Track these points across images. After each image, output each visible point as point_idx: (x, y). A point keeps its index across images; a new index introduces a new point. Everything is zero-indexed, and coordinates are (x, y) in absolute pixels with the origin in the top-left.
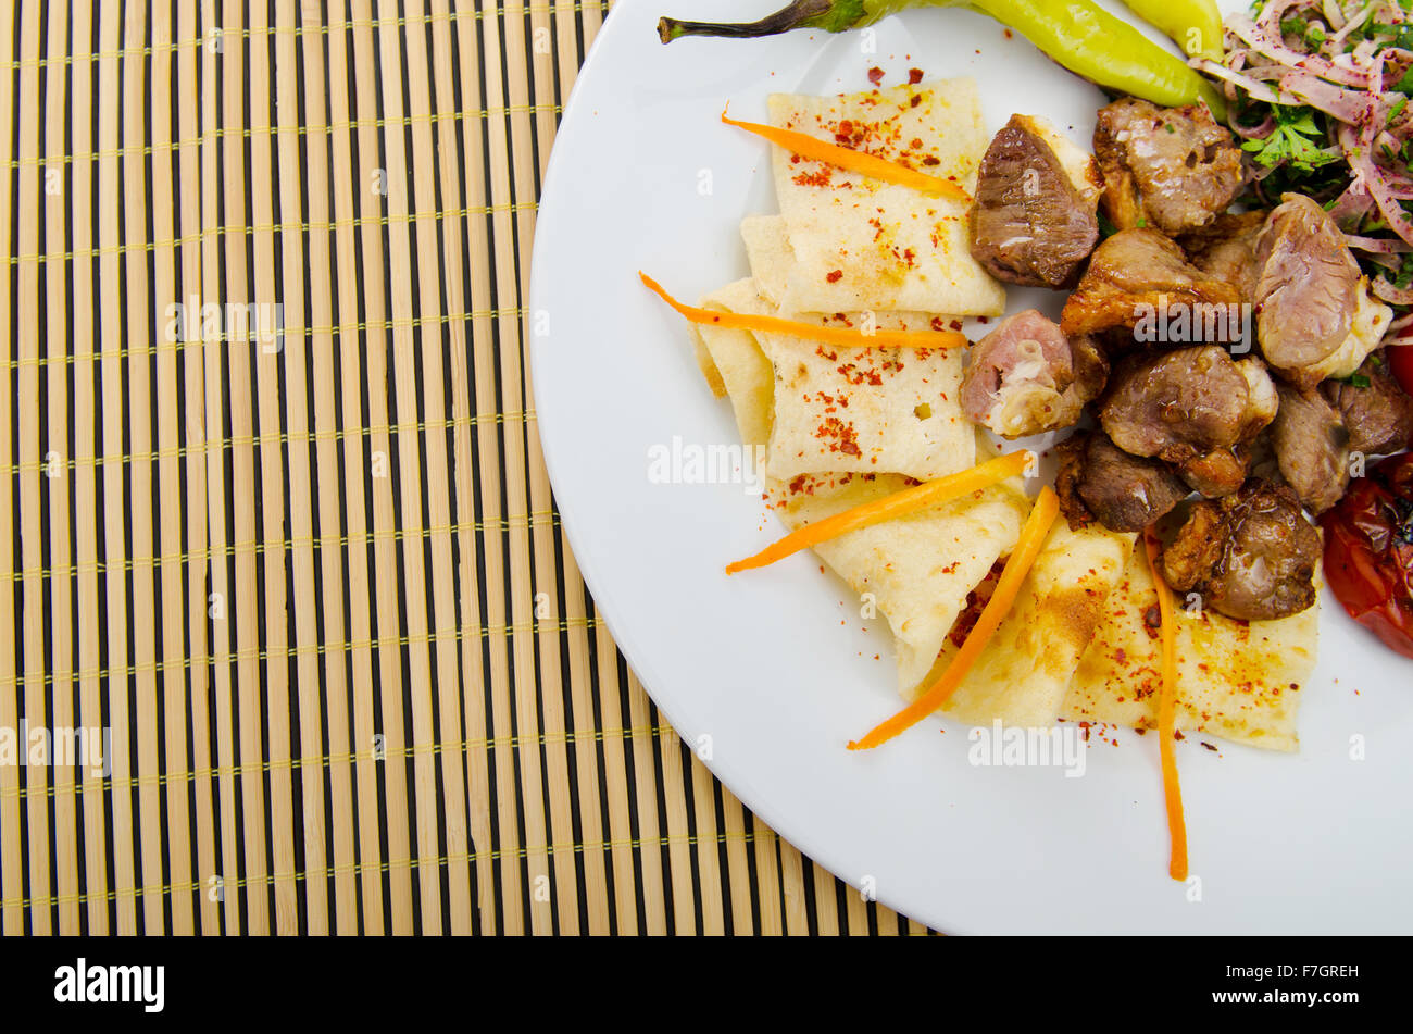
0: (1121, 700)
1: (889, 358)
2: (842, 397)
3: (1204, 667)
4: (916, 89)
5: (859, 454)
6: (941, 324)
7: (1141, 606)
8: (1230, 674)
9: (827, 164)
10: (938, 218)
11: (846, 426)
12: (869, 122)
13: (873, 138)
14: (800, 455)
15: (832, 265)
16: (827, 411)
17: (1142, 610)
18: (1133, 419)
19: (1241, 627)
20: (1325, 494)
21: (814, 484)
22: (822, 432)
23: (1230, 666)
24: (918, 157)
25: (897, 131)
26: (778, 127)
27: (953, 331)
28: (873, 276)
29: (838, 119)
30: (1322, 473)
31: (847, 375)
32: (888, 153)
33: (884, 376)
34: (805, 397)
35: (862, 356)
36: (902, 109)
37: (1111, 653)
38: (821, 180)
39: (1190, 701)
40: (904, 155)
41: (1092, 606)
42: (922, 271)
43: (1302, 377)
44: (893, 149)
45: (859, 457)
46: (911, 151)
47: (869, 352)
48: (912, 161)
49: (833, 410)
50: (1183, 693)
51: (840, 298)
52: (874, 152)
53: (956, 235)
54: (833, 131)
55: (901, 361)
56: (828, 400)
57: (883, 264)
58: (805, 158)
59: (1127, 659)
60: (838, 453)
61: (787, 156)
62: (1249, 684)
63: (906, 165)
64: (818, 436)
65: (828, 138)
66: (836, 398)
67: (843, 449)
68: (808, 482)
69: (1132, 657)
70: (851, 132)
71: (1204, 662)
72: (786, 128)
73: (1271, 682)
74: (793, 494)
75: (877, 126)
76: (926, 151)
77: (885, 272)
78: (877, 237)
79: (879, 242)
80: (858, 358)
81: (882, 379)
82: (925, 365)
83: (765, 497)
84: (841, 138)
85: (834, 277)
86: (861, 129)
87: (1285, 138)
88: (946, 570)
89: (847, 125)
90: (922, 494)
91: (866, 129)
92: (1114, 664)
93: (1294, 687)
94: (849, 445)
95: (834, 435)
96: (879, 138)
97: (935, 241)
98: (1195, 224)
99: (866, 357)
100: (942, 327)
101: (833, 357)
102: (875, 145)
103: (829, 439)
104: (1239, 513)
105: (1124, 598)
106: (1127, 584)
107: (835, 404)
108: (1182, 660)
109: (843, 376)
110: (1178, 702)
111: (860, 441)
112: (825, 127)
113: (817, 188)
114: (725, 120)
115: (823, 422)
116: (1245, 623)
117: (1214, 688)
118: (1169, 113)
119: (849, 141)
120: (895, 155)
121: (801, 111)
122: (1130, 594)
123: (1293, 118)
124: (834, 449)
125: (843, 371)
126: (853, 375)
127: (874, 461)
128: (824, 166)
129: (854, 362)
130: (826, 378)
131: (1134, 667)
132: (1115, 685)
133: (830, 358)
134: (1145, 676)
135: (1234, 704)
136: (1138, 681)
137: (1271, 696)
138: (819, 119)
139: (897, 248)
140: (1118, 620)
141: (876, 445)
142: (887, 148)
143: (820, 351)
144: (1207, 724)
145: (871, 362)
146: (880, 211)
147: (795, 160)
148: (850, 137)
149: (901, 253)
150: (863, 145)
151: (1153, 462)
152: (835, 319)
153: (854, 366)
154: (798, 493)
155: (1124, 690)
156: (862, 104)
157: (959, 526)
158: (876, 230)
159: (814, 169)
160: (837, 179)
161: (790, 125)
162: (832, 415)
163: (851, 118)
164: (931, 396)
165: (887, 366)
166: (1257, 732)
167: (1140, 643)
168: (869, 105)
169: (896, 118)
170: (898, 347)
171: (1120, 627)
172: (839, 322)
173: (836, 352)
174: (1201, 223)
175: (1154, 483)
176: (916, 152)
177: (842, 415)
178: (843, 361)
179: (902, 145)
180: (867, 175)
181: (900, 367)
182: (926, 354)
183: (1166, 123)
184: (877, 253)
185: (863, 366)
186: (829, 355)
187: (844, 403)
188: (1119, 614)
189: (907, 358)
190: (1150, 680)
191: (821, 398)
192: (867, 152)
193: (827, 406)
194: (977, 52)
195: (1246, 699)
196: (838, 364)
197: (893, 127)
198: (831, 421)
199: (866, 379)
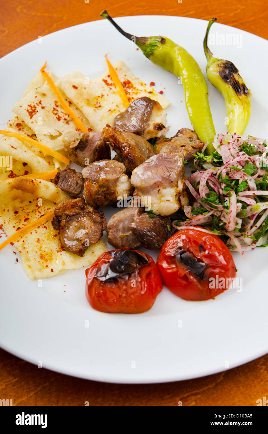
0: (14, 227)
1: (68, 119)
2: (44, 107)
3: (39, 240)
4: (155, 92)
5: (31, 118)
8: (42, 250)
9: (114, 83)
10: (117, 109)
11: (36, 110)
12: (134, 86)
14: (21, 107)
15: (78, 86)
16: (37, 104)
19: (61, 248)
22: (30, 106)
25: (138, 93)
26: (113, 66)
28: (84, 97)
29: (130, 79)
31: (54, 110)
32: (129, 94)
33: (62, 120)
34: (36, 96)
35: (63, 113)
36: (145, 91)
37: (26, 217)
38: (108, 84)
39: (25, 241)
42: (97, 110)
49: (38, 105)
50: (26, 237)
51: (71, 94)
52: (127, 92)
54: (125, 80)
55: (69, 122)
56: (40, 103)
57: (91, 100)
58: (111, 78)
59: (27, 221)
60: (27, 113)
61: (108, 73)
62: (44, 257)
64: (28, 106)
65: (122, 80)
66: (43, 105)
67: (29, 113)
72: (115, 69)
73: (48, 263)
74: (15, 125)
75: (135, 88)
77: (89, 101)
78: (98, 97)
79: (96, 97)
80: (62, 112)
81: (61, 121)
83: (10, 120)
84: (125, 83)
85: (75, 87)
86: (131, 86)
89: (129, 82)
91: (132, 87)
92: (24, 219)
93: (52, 271)
94: (31, 114)
95: (31, 109)
96: (132, 90)
97: (109, 111)
99: (64, 114)
102: (129, 91)
103: (29, 108)
107: (40, 106)
108: (36, 232)
110: (23, 238)
111: (35, 116)
112: (124, 78)
113: (105, 84)
114: (106, 56)
115: (33, 104)
116: (63, 250)
117: (34, 246)
119: (125, 86)
120: (130, 96)
121: (123, 70)
123: (216, 157)
124: (28, 111)
126: (56, 112)
127: (32, 122)
130: (49, 103)
131: (26, 223)
132: (17, 223)
133: (56, 105)
135: (34, 256)
137: (44, 265)
138: (125, 76)
139: (100, 103)
141: (37, 120)
142: (131, 94)
143: (56, 102)
145: (63, 116)
146: (107, 95)
147: (109, 76)
148: (127, 85)
152: (68, 102)
153: (58, 111)
154: (17, 126)
155: (17, 225)
156: (139, 83)
158: (100, 96)
159: (109, 81)
160: (111, 87)
162: (36, 106)
163: (131, 82)
165: (65, 120)
166: (30, 267)
169: (141, 91)
170: (73, 120)
173: (59, 106)
177: (39, 108)
178: (58, 109)
181: (67, 123)
184: (93, 97)
185: (61, 115)
186: (57, 105)
189: (71, 124)
191: (39, 101)
193: (38, 103)
194: (181, 101)
195: (38, 259)
196: (55, 107)
197: (138, 92)
198: (35, 106)
199: (57, 116)
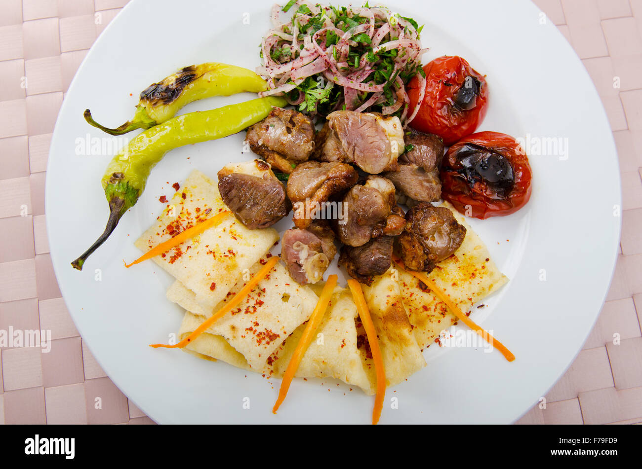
0: (439, 321)
1: (258, 291)
2: (254, 323)
3: (454, 284)
4: (181, 191)
5: (278, 336)
6: (264, 260)
7: (415, 286)
8: (464, 277)
9: (175, 247)
10: (228, 229)
11: (265, 331)
12: (176, 218)
13: (182, 222)
14: (260, 356)
15: (208, 284)
16: (254, 333)
17: (417, 287)
18: (352, 234)
19: (453, 258)
20: (435, 193)
21: (275, 355)
22: (259, 342)
23: (461, 274)
24: (203, 214)
25: (187, 212)
26: (147, 252)
27: (270, 258)
28: (225, 272)
29: (165, 227)
30: (427, 188)
31: (250, 312)
32: (192, 222)
33: (262, 299)
34: (242, 336)
35: (248, 300)
36: (182, 203)
37: (422, 310)
38: (179, 254)
39: (460, 300)
40: (197, 218)
41: (399, 308)
42: (240, 253)
43: (390, 167)
44: (192, 219)
45: (279, 337)
46: (198, 214)
47: (249, 296)
48: (202, 217)
49: (256, 331)
50: (455, 300)
51: (222, 290)
52: (187, 227)
53: (239, 229)
54: (167, 233)
55: (262, 288)
56: (251, 329)
57: (225, 264)
58: (167, 252)
59: (428, 307)
60: (271, 343)
61: (160, 258)
62: (473, 274)
63: (201, 221)
64: (259, 344)
65: (169, 237)
66: (252, 325)
67: (271, 340)
68: (272, 357)
69: (429, 305)
70: (173, 227)
71: (452, 283)
72: (150, 249)
73: (479, 267)
74: (272, 365)
75: (179, 217)
76: (203, 209)
77: (228, 267)
78: (215, 257)
79: (217, 259)
80: (248, 302)
82: (272, 280)
83: (264, 376)
84: (171, 233)
85: (213, 287)
86: (175, 223)
87: (310, 95)
88: (342, 346)
89: (169, 227)
90: (311, 326)
91: (177, 222)
92: (426, 312)
93: (487, 260)
94: (273, 337)
95: (264, 338)
96: (183, 220)
97: (235, 238)
98: (310, 150)
99: (250, 299)
100: (265, 261)
101: (239, 310)
102: (185, 224)
103: (264, 342)
104: (415, 227)
105: (408, 289)
106: (404, 283)
107: (254, 328)
108: (445, 290)
109: (249, 313)
110: (457, 304)
111: (275, 331)
112: (163, 234)
113: (180, 258)
114: (128, 266)
115: (256, 338)
116: (453, 255)
117: (463, 288)
118: (268, 120)
119: (176, 231)
120: (195, 221)
121: (150, 238)
122: (408, 285)
123: (307, 85)
124: (268, 343)
125: (247, 312)
126: (251, 310)
127: (285, 333)
128: (175, 248)
129: (248, 305)
130: (243, 321)
131: (433, 308)
132: (433, 319)
133: (239, 312)
134: (439, 306)
135: (474, 286)
136: (439, 310)
137: (483, 271)
138: (158, 234)
139: (225, 253)
140: (413, 297)
141: (281, 327)
142: (190, 221)
143: (233, 313)
144: (473, 301)
145: (253, 298)
146: (207, 246)
147: (164, 256)
148: (175, 229)
149: (227, 254)
150: (181, 227)
151: (372, 240)
152: (228, 297)
153: (249, 306)
154: (273, 363)
155: (437, 318)
156: (167, 214)
157: (333, 324)
158: (212, 254)
159: (173, 253)
160: (183, 249)
161: (151, 247)
162: (257, 333)
163: (168, 223)
164: (283, 289)
165: (259, 295)
166: (491, 286)
167: (427, 298)
168: (170, 212)
169: (183, 208)
170: (257, 285)
171: (416, 299)
172: (230, 296)
173: (238, 308)
174: (311, 148)
175: (379, 247)
176: (200, 213)
177: (260, 329)
178: (244, 309)
179: (194, 215)
180: (192, 237)
181: (264, 290)
182: (268, 276)
183: (269, 125)
184: (220, 263)
185: (252, 303)
186: (237, 311)
187: (257, 324)
188: (411, 295)
189: (264, 285)
190: (442, 306)
191: (248, 331)
192: (185, 230)
193: (252, 332)
194: (188, 158)
195: (477, 280)
196: (243, 311)
197: (185, 212)
198: (258, 335)
199: (257, 306)
